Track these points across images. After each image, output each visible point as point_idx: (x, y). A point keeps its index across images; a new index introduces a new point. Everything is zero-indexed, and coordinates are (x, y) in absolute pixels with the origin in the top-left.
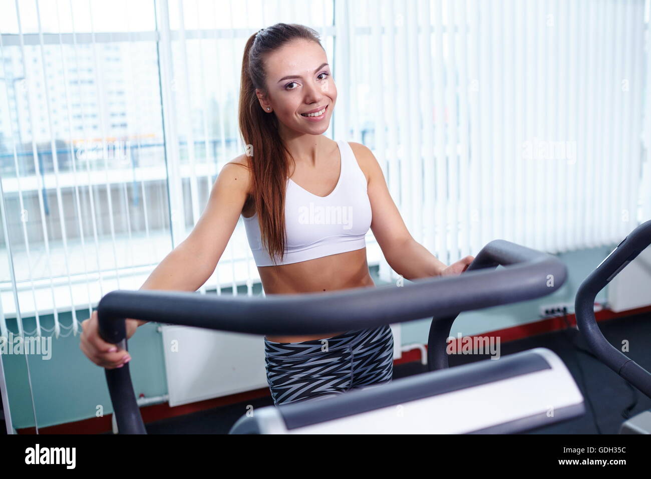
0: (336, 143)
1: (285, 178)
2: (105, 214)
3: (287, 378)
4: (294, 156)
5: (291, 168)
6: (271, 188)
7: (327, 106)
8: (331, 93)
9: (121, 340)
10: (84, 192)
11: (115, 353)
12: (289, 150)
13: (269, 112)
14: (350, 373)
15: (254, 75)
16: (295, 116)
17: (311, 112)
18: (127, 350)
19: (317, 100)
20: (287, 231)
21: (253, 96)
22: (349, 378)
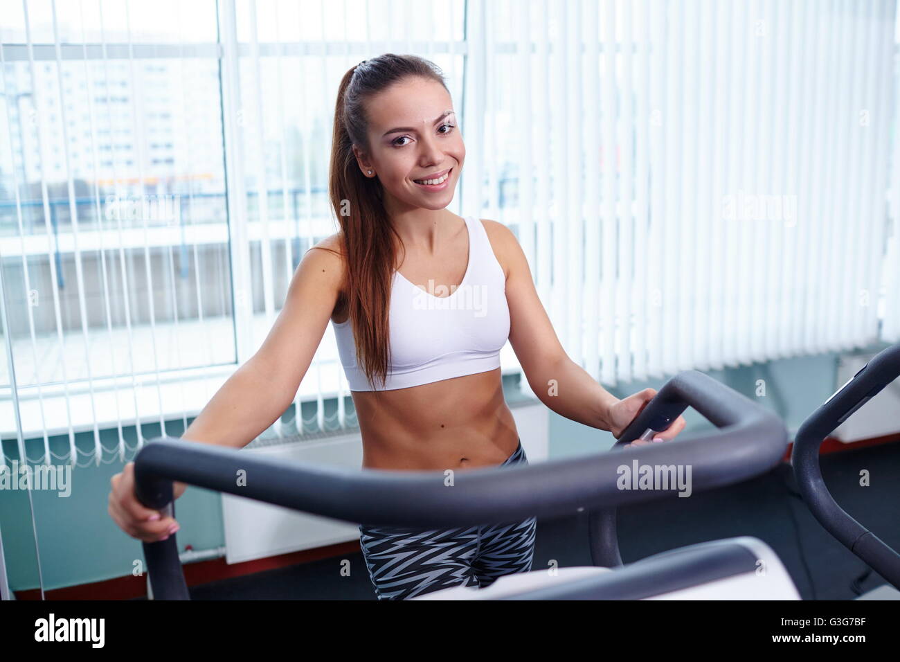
0: (463, 220)
1: (391, 272)
2: (141, 289)
3: (389, 544)
4: (404, 239)
5: (399, 257)
6: (371, 283)
7: (451, 170)
8: (456, 151)
9: (166, 504)
10: (113, 258)
11: (156, 522)
12: (397, 230)
13: (370, 176)
14: (476, 538)
15: (351, 125)
16: (405, 183)
17: (428, 179)
18: (174, 516)
19: (436, 162)
20: (391, 345)
21: (349, 153)
22: (475, 546)
